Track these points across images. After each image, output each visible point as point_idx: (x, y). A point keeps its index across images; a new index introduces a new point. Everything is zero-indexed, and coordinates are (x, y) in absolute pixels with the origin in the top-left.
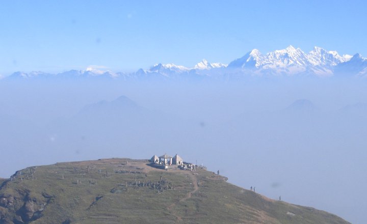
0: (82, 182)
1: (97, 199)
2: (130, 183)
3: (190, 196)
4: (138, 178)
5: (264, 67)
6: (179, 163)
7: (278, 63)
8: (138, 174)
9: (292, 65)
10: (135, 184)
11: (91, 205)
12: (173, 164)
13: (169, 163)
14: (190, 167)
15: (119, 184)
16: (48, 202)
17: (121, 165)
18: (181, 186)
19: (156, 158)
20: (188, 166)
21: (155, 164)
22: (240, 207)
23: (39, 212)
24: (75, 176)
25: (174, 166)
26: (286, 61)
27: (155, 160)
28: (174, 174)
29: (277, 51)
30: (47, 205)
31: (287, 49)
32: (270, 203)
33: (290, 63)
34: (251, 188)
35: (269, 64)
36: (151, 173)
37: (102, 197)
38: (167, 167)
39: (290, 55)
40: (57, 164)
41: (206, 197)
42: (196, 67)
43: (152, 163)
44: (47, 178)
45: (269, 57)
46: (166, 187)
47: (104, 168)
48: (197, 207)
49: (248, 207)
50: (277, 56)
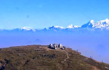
0: (21, 55)
1: (27, 61)
2: (41, 55)
3: (65, 61)
4: (44, 53)
5: (96, 27)
6: (61, 47)
7: (102, 26)
8: (44, 52)
9: (108, 26)
10: (43, 55)
11: (25, 64)
12: (58, 47)
13: (57, 47)
14: (66, 49)
15: (36, 55)
16: (7, 63)
17: (37, 48)
18: (62, 56)
19: (52, 45)
20: (65, 48)
21: (51, 47)
22: (86, 65)
23: (3, 67)
24: (18, 52)
25: (59, 48)
26: (105, 25)
27: (51, 46)
28: (59, 51)
29: (101, 21)
30: (6, 64)
31: (106, 20)
32: (98, 63)
33: (107, 26)
34: (91, 57)
35: (98, 26)
36: (50, 51)
37: (29, 61)
38: (56, 48)
39: (107, 22)
40: (11, 47)
41: (72, 61)
42: (68, 27)
43: (50, 47)
44: (7, 53)
45: (98, 23)
46: (56, 57)
47: (30, 49)
48: (68, 65)
49: (89, 65)
50: (101, 23)
